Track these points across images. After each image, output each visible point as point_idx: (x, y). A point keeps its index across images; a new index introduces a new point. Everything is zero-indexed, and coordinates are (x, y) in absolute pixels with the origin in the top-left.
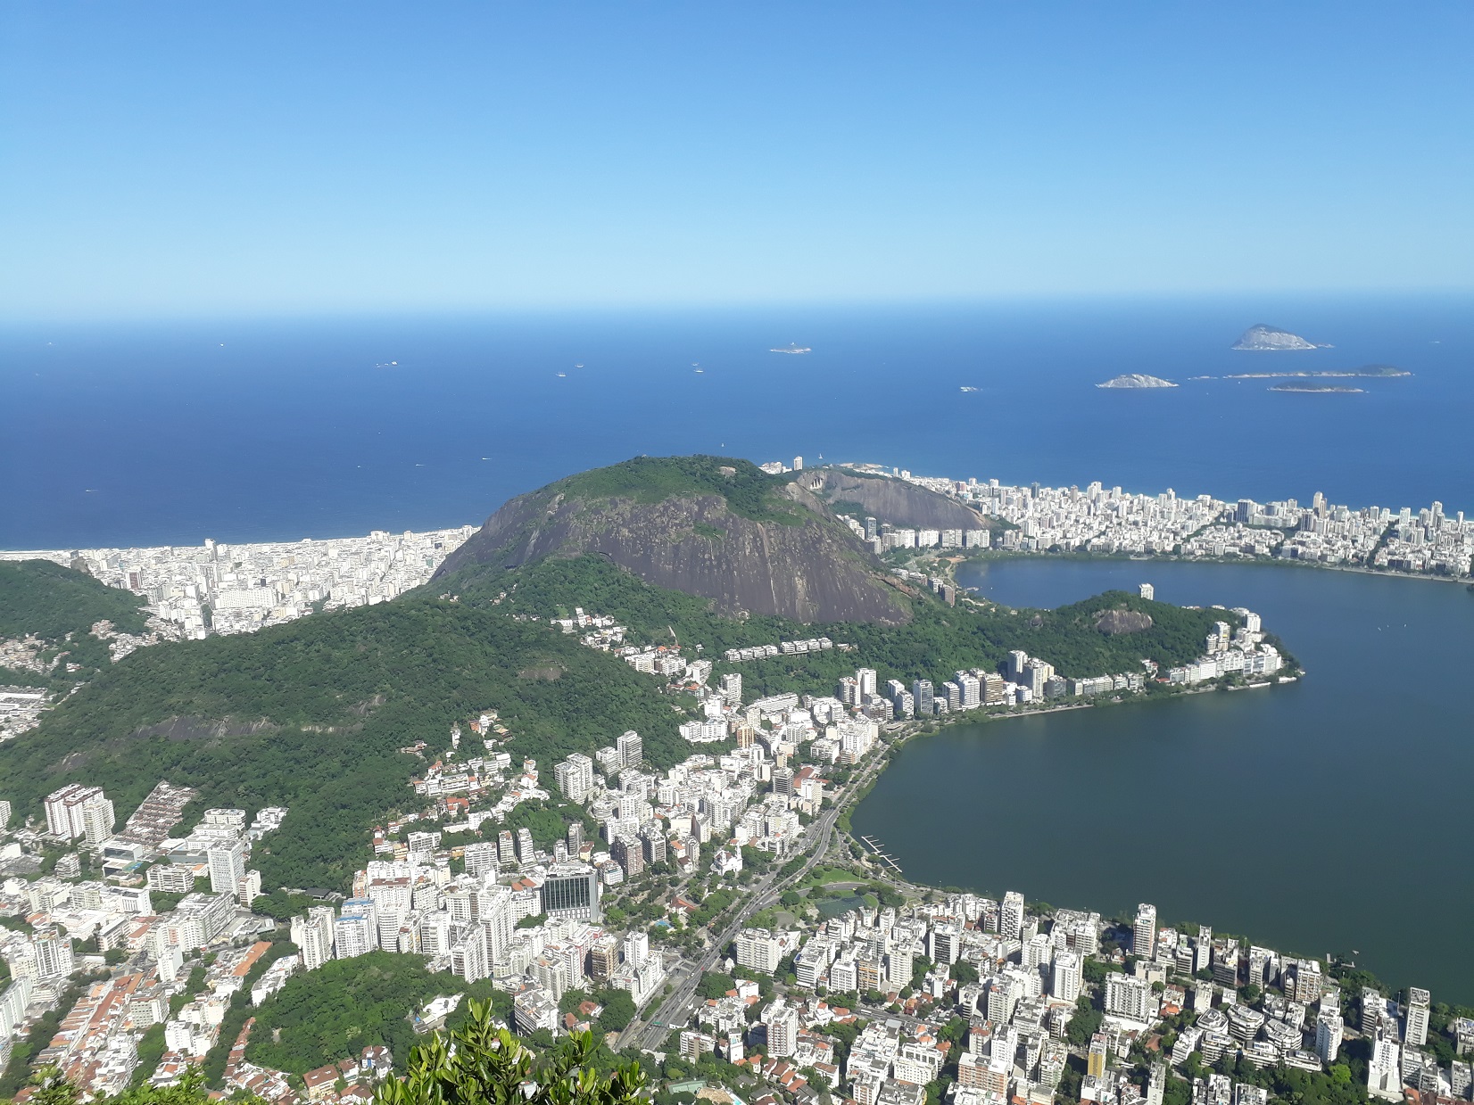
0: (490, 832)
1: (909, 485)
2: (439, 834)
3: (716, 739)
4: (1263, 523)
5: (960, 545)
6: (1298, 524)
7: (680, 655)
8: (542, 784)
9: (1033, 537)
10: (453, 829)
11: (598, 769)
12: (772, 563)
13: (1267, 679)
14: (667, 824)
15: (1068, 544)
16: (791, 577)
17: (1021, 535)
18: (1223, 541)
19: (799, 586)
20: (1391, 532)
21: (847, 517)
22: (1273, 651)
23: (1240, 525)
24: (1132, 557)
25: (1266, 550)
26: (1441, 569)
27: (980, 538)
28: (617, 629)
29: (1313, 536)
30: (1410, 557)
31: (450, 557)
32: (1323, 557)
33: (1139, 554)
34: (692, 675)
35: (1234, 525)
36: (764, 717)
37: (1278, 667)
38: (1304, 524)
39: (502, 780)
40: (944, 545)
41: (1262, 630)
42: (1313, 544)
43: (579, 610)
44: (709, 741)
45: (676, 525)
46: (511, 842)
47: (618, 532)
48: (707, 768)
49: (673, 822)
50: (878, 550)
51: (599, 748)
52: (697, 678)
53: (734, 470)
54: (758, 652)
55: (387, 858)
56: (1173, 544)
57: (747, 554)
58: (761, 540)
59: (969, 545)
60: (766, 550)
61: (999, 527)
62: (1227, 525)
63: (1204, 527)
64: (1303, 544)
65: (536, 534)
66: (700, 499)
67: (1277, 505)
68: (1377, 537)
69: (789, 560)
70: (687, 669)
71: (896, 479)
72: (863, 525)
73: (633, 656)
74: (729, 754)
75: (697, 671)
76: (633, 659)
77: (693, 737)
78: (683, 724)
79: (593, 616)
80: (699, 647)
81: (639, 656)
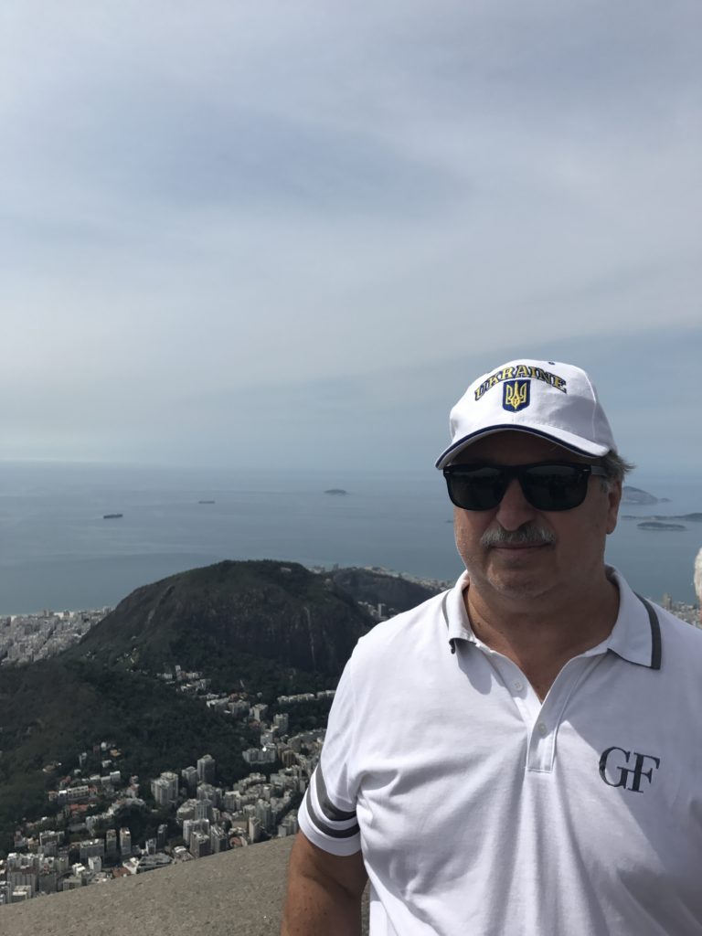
0: (101, 830)
1: (407, 583)
2: (63, 832)
3: (268, 761)
7: (246, 699)
8: (140, 794)
10: (74, 828)
11: (182, 782)
12: (313, 634)
14: (229, 825)
16: (325, 645)
21: (366, 603)
28: (203, 681)
31: (94, 628)
34: (254, 715)
36: (303, 746)
39: (113, 791)
43: (178, 668)
44: (263, 763)
45: (249, 608)
46: (115, 839)
47: (208, 612)
48: (261, 783)
49: (234, 824)
51: (184, 768)
52: (257, 715)
53: (289, 570)
54: (300, 697)
55: (24, 850)
57: (297, 626)
58: (306, 618)
60: (310, 624)
65: (152, 613)
69: (324, 633)
70: (251, 711)
71: (400, 579)
72: (377, 609)
73: (212, 701)
74: (277, 772)
75: (256, 711)
76: (213, 702)
77: (251, 760)
78: (245, 750)
79: (188, 672)
80: (259, 694)
81: (217, 701)
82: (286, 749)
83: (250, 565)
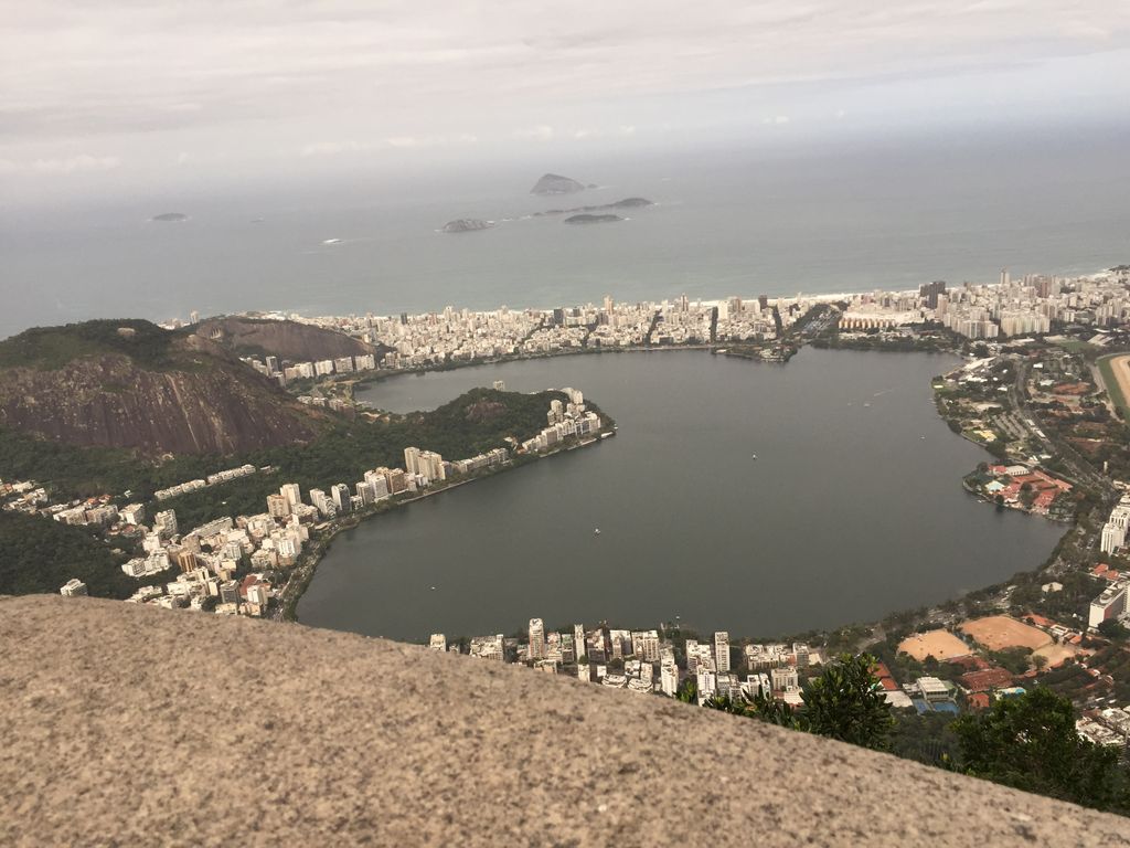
1: (299, 325)
3: (161, 570)
4: (573, 323)
5: (352, 369)
6: (597, 321)
7: (110, 503)
9: (408, 356)
12: (186, 407)
13: (594, 436)
15: (436, 358)
16: (205, 418)
17: (399, 355)
18: (547, 339)
19: (216, 424)
20: (658, 318)
21: (249, 358)
22: (593, 416)
23: (557, 326)
24: (486, 361)
25: (578, 343)
26: (692, 340)
27: (366, 362)
28: (42, 491)
29: (605, 326)
30: (672, 335)
32: (617, 342)
33: (491, 358)
34: (126, 519)
35: (553, 327)
36: (202, 543)
37: (599, 426)
38: (601, 319)
40: (338, 371)
41: (584, 402)
42: (609, 334)
44: (154, 572)
45: (84, 387)
47: (23, 401)
50: (282, 384)
52: (131, 519)
53: (132, 330)
54: (185, 487)
56: (513, 347)
57: (160, 401)
58: (172, 388)
59: (359, 369)
60: (178, 396)
61: (381, 351)
62: (549, 328)
63: (533, 332)
64: (601, 334)
66: (103, 359)
67: (582, 308)
68: (650, 324)
69: (202, 403)
70: (120, 514)
71: (287, 322)
72: (264, 363)
73: (61, 513)
74: (175, 580)
75: (130, 515)
76: (63, 514)
77: (136, 573)
78: (126, 562)
79: (13, 483)
80: (127, 493)
81: (68, 511)
82: (182, 551)
83: (69, 330)
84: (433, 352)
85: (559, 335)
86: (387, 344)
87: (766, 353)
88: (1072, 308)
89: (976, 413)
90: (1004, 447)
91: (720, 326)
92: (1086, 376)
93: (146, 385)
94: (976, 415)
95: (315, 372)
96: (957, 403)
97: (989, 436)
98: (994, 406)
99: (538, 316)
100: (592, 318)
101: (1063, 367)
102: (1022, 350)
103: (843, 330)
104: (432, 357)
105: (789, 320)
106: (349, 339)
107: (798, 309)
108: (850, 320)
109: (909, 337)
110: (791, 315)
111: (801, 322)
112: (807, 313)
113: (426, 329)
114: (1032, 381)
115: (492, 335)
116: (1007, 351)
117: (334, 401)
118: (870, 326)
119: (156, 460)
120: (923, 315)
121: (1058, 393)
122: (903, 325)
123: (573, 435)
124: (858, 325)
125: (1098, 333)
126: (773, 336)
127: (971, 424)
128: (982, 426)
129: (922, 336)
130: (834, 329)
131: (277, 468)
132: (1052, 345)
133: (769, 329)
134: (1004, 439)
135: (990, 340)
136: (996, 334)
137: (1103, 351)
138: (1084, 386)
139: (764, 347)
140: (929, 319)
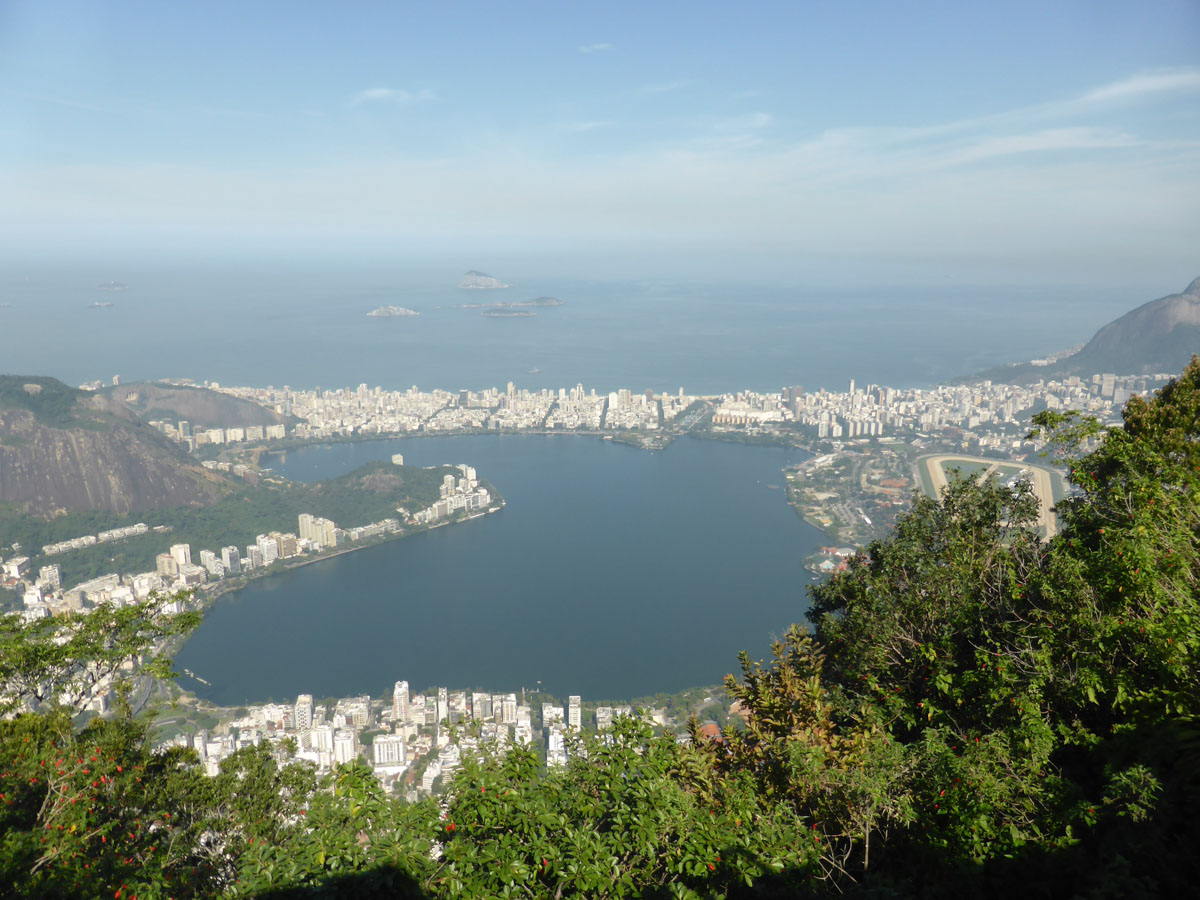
4: (478, 405)
5: (262, 438)
6: (499, 405)
9: (318, 428)
12: (84, 464)
13: (482, 510)
15: (344, 431)
16: (103, 476)
17: (309, 426)
18: (452, 420)
19: (113, 483)
20: (555, 406)
21: (160, 422)
23: (461, 407)
24: (391, 436)
25: (480, 424)
26: (583, 426)
27: (277, 431)
29: (508, 411)
30: (566, 420)
32: (515, 424)
33: (396, 434)
34: (9, 572)
35: (458, 408)
36: (86, 598)
37: (488, 501)
38: (502, 404)
40: (248, 439)
41: (477, 479)
42: (509, 417)
52: (15, 573)
53: (37, 388)
54: (75, 542)
56: (418, 424)
57: (59, 458)
58: (71, 446)
59: (268, 438)
60: (78, 454)
61: (291, 421)
62: (453, 408)
63: (439, 411)
64: (502, 417)
66: (6, 414)
67: (486, 393)
68: (547, 409)
69: (100, 461)
71: (204, 389)
72: (177, 427)
75: (13, 567)
80: (15, 545)
82: (62, 606)
84: (342, 425)
85: (463, 416)
86: (300, 416)
87: (647, 442)
88: (901, 415)
89: (818, 501)
90: (837, 531)
91: (609, 415)
92: (907, 471)
93: (47, 440)
94: (818, 503)
95: (225, 438)
96: (804, 492)
97: (827, 522)
98: (833, 496)
99: (444, 397)
100: (495, 403)
101: (890, 464)
102: (859, 449)
103: (716, 424)
104: (340, 430)
105: (670, 413)
106: (262, 409)
107: (679, 404)
108: (722, 415)
109: (770, 433)
110: (673, 408)
111: (680, 415)
112: (687, 408)
113: (339, 404)
114: (864, 476)
115: (400, 412)
116: (847, 448)
117: (238, 467)
118: (738, 422)
119: (48, 514)
120: (783, 414)
121: (883, 486)
122: (766, 422)
123: (463, 509)
124: (728, 420)
125: (917, 437)
126: (655, 426)
127: (813, 511)
128: (821, 512)
129: (781, 432)
130: (707, 422)
131: (171, 528)
132: (882, 446)
133: (651, 420)
134: (837, 523)
135: (836, 439)
136: (840, 434)
137: (922, 452)
138: (904, 481)
139: (646, 436)
140: (787, 418)
